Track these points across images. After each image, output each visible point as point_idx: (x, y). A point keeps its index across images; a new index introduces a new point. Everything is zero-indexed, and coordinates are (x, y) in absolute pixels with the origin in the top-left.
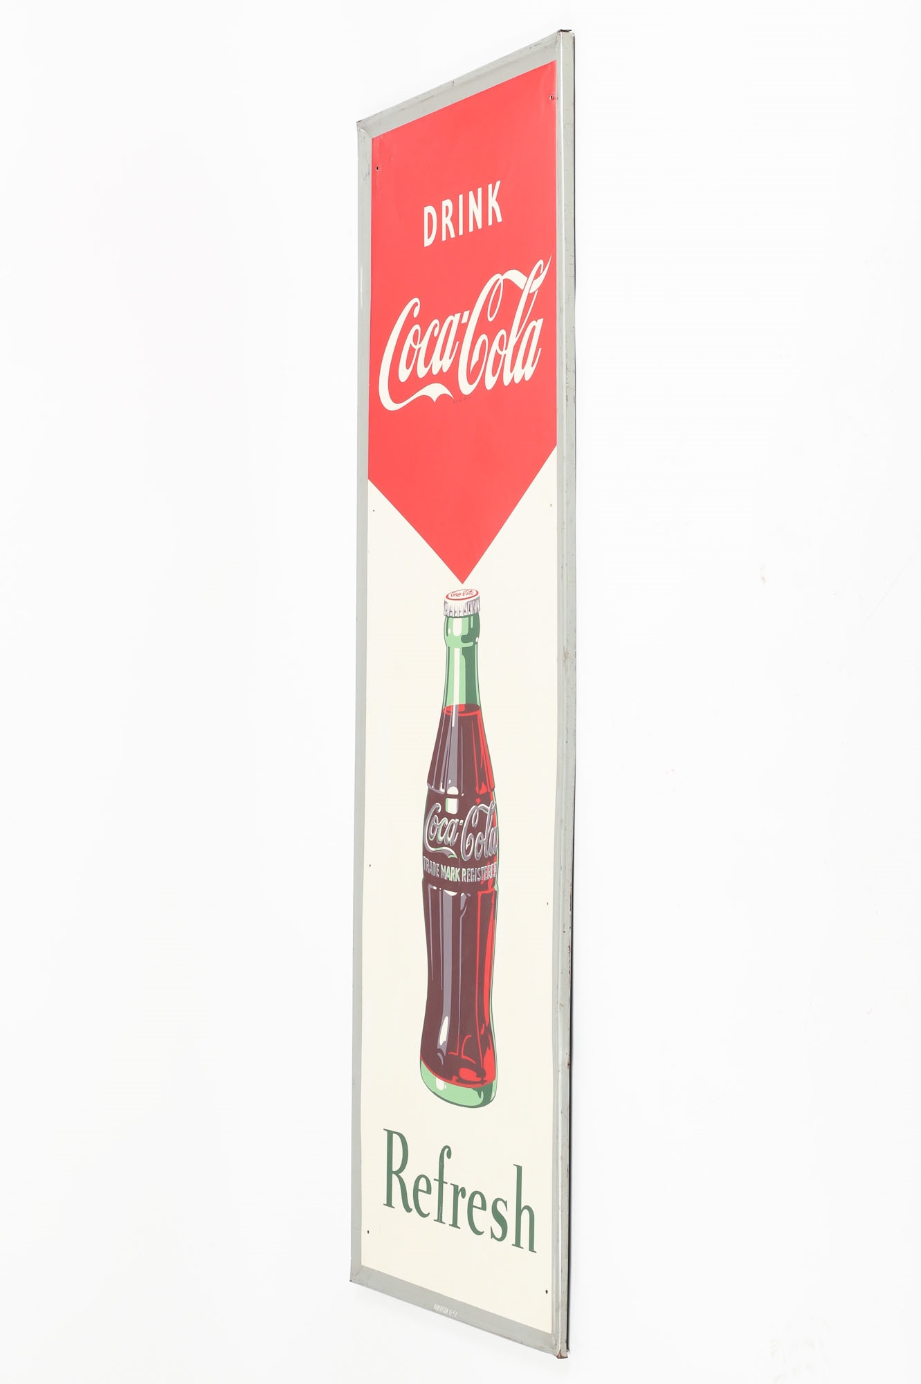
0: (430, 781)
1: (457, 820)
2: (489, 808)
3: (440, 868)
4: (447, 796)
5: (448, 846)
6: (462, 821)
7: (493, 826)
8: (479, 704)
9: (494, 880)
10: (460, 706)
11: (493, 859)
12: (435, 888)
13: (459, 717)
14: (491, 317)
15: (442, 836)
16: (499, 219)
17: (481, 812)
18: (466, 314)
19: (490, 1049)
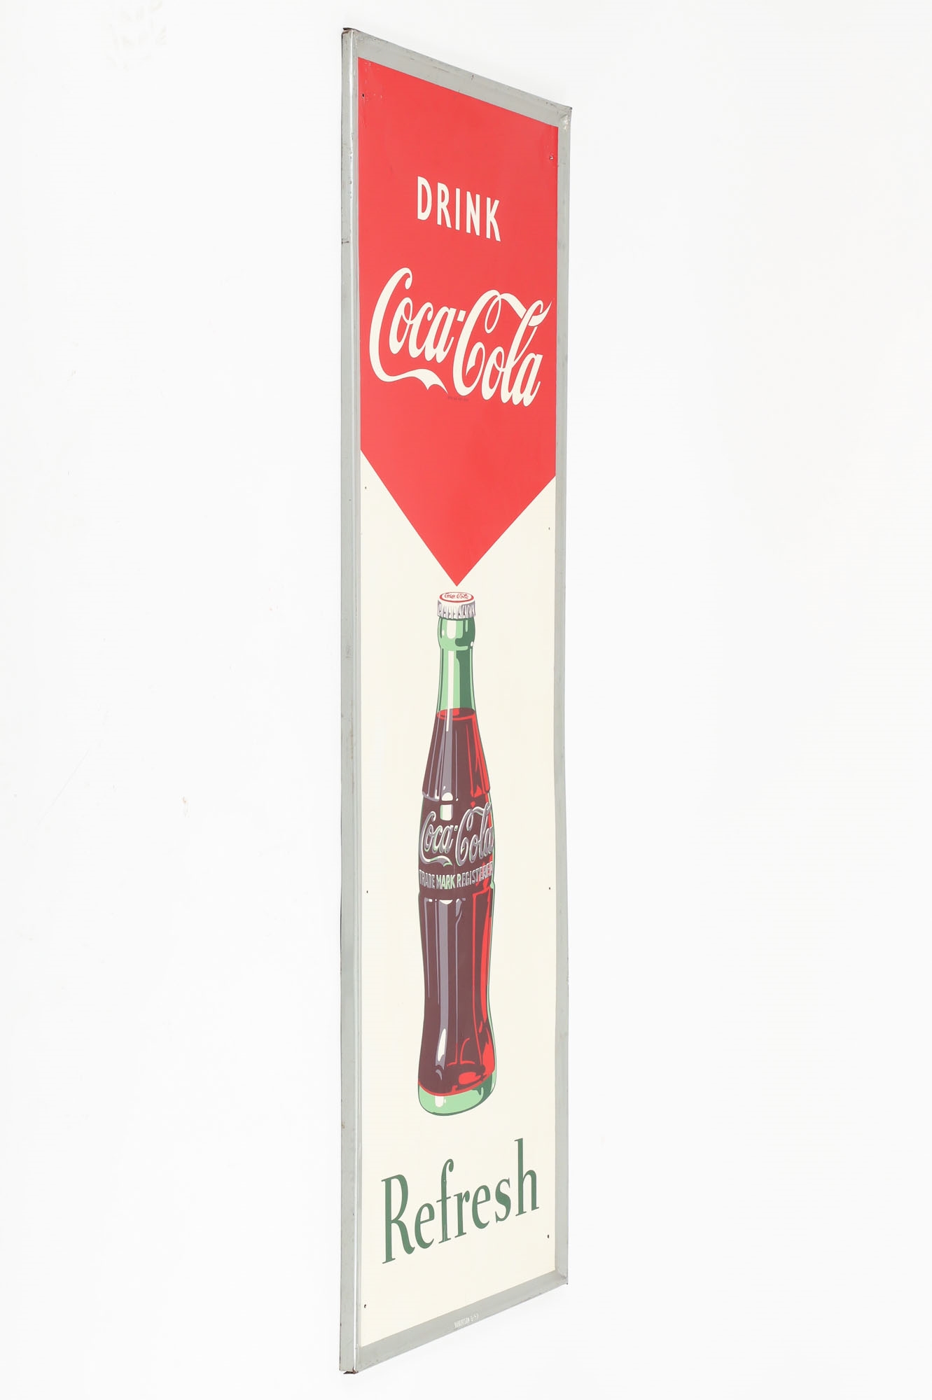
0: (425, 790)
1: (452, 826)
2: (484, 810)
3: (435, 879)
4: (442, 803)
5: (444, 854)
6: (456, 827)
7: (488, 827)
8: (473, 708)
9: (490, 879)
10: (454, 710)
11: (489, 858)
12: (431, 900)
13: (453, 721)
14: (489, 329)
15: (437, 845)
16: (498, 238)
17: (475, 815)
18: (462, 313)
19: (488, 1043)
